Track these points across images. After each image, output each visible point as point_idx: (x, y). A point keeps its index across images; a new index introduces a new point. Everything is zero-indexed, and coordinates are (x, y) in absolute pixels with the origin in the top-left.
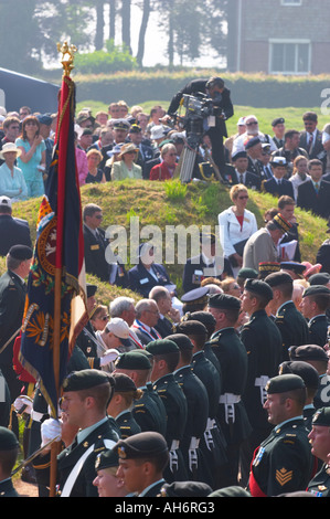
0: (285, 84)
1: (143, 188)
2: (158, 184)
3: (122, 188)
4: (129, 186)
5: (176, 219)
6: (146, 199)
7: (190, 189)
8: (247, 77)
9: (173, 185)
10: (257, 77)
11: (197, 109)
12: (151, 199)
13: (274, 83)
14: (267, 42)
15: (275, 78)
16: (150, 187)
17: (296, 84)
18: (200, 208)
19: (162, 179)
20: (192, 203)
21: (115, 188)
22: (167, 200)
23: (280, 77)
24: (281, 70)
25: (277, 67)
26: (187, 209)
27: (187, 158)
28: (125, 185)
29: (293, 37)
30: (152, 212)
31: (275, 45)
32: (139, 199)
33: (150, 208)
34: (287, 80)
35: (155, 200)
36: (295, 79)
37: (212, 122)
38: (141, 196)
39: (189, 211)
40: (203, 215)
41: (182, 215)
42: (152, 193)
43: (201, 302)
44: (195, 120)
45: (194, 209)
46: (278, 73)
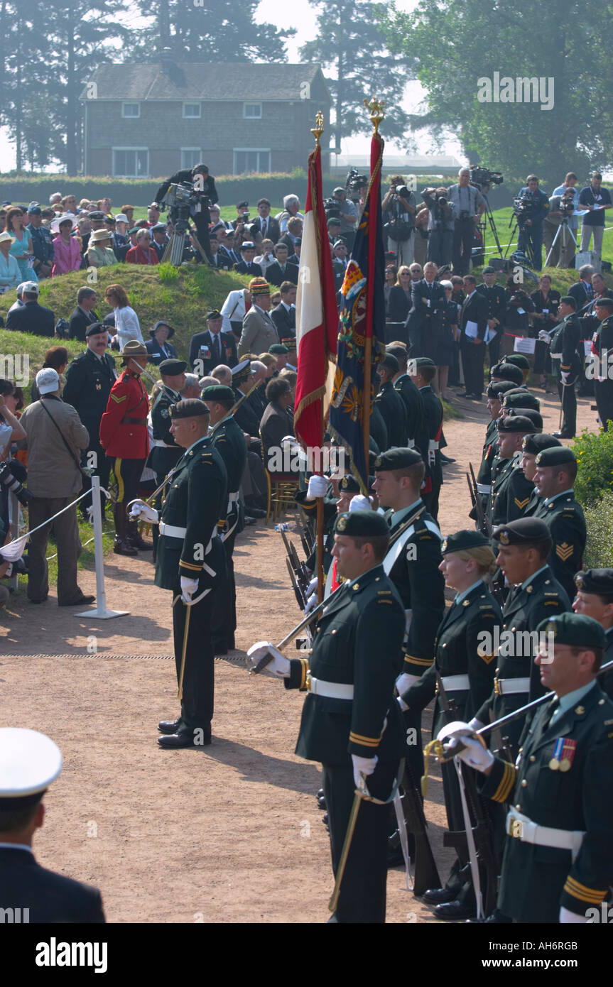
0: (128, 186)
1: (137, 272)
2: (150, 268)
3: (118, 272)
4: (124, 270)
5: (172, 300)
6: (141, 282)
7: (182, 272)
8: (95, 180)
9: (165, 268)
10: (104, 180)
11: (185, 198)
12: (146, 281)
13: (120, 185)
14: (110, 150)
15: (120, 181)
16: (143, 270)
17: (138, 186)
18: (192, 289)
19: (154, 262)
20: (185, 285)
21: (111, 272)
22: (161, 283)
23: (124, 180)
24: (123, 174)
25: (120, 172)
26: (180, 289)
27: (176, 244)
28: (120, 269)
29: (133, 145)
30: (149, 294)
31: (118, 152)
32: (135, 283)
33: (146, 290)
34: (131, 183)
35: (150, 283)
36: (137, 182)
37: (198, 208)
38: (137, 279)
39: (183, 292)
40: (196, 295)
41: (177, 297)
42: (146, 276)
43: (244, 374)
44: (183, 208)
45: (188, 290)
46: (123, 176)
